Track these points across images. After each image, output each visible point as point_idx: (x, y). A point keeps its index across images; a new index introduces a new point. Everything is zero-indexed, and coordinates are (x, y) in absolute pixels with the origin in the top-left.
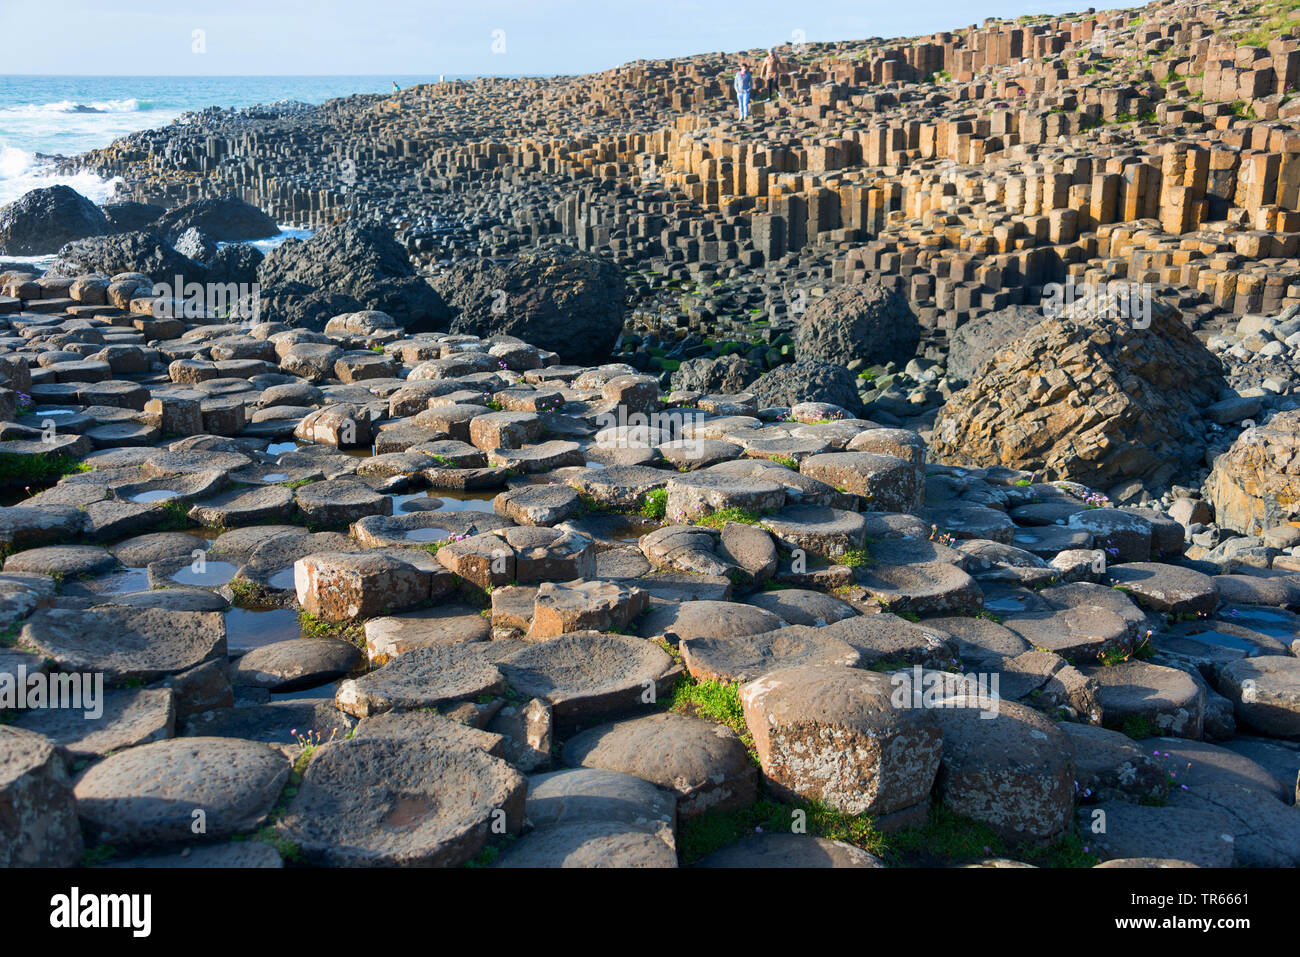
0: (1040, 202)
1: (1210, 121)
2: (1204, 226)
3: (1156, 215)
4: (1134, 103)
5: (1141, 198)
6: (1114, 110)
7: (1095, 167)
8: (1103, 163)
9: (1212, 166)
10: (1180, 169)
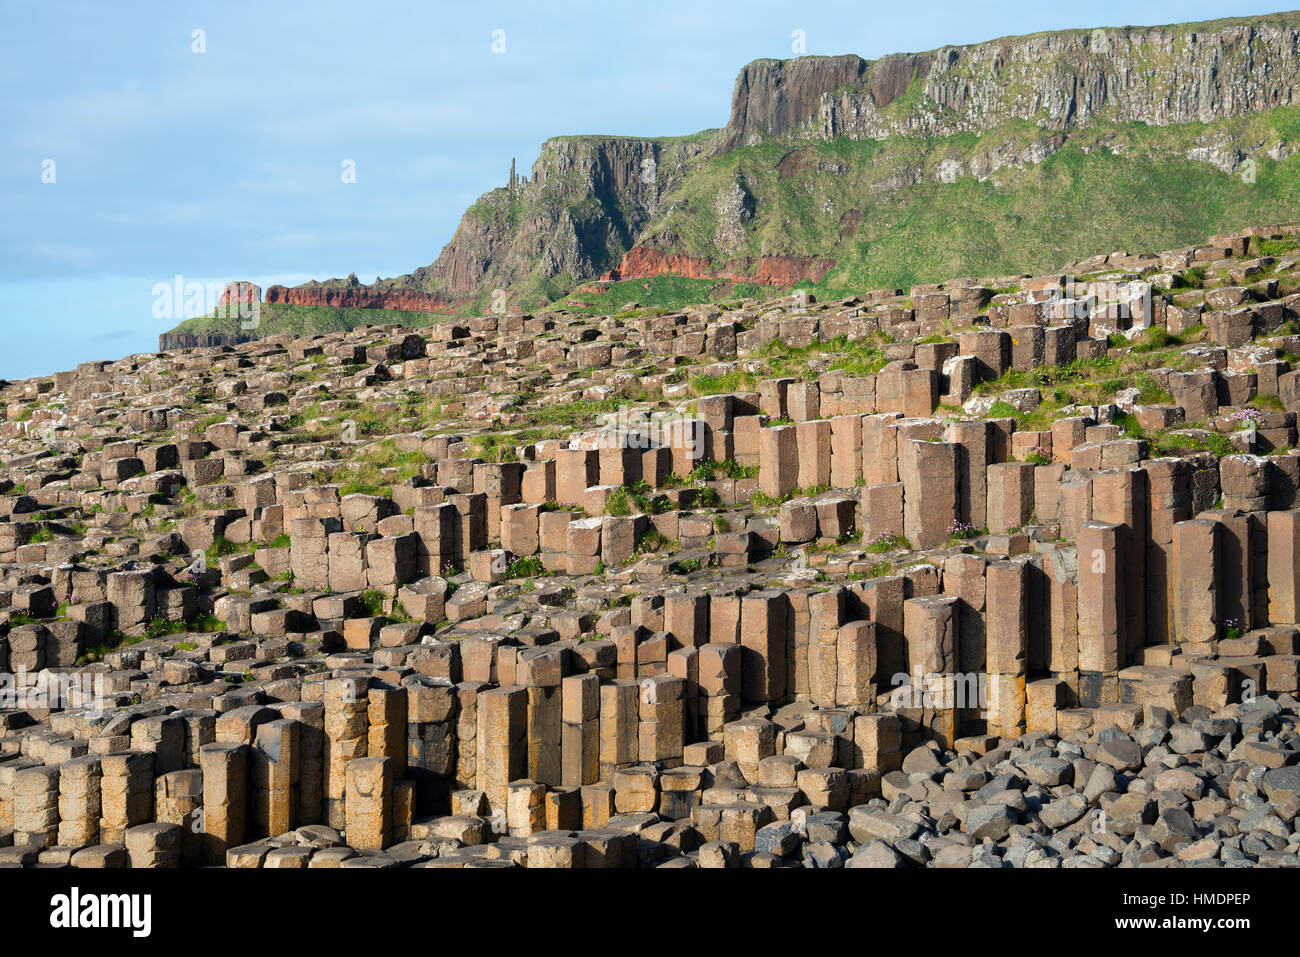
0: (95, 815)
1: (333, 628)
2: (420, 830)
3: (322, 818)
4: (175, 598)
5: (295, 787)
6: (140, 613)
7: (195, 733)
8: (209, 725)
9: (414, 716)
10: (360, 726)
